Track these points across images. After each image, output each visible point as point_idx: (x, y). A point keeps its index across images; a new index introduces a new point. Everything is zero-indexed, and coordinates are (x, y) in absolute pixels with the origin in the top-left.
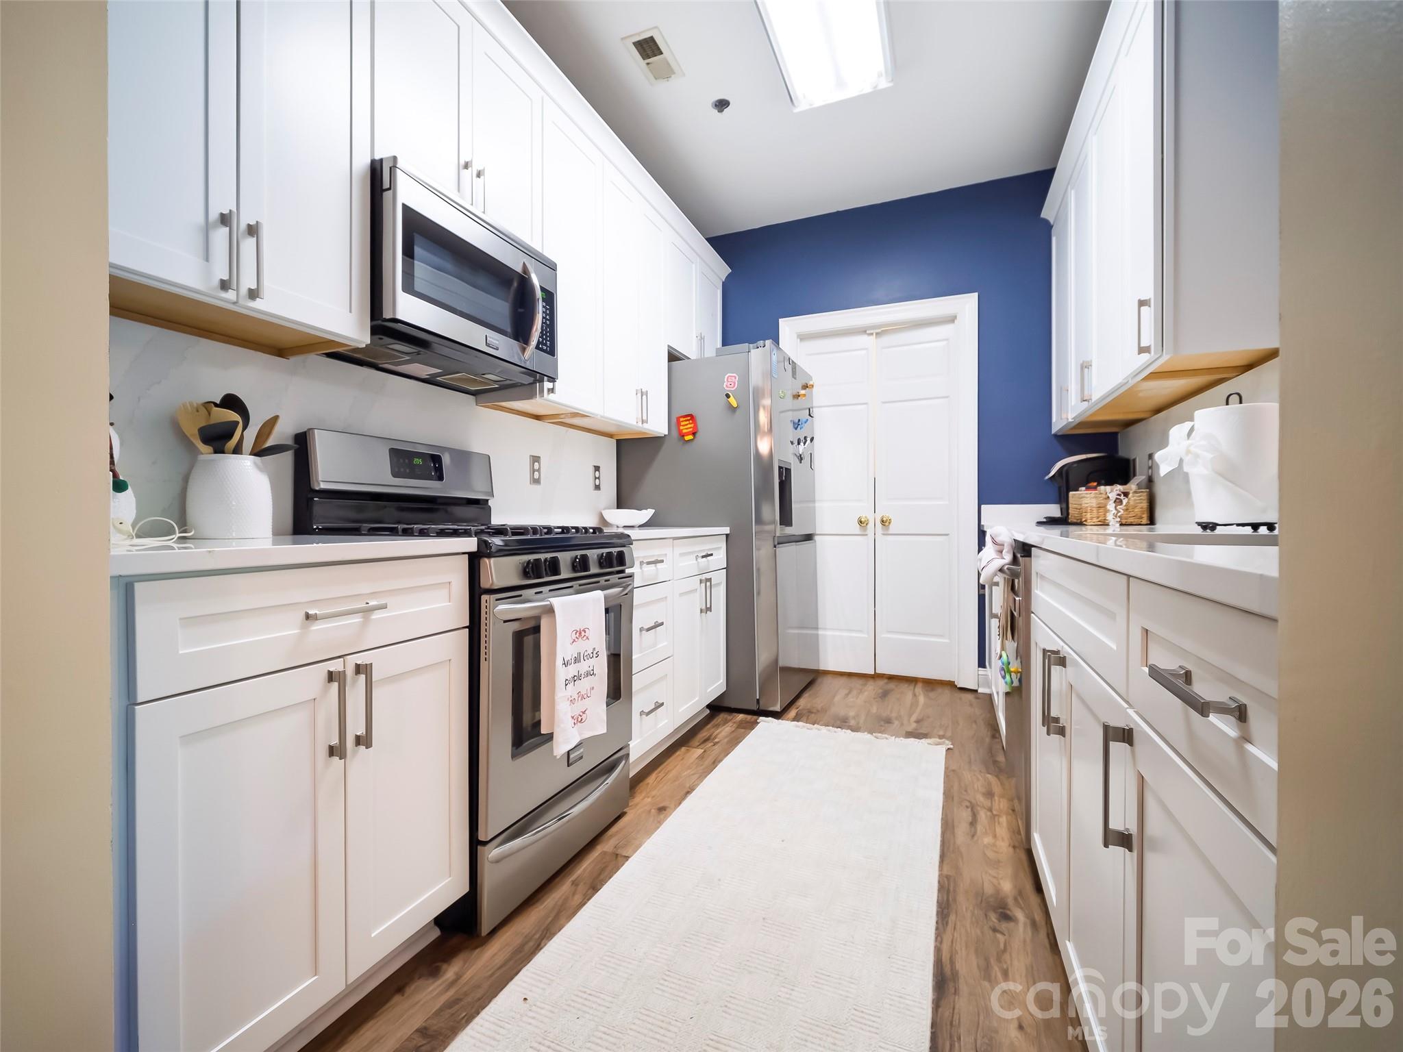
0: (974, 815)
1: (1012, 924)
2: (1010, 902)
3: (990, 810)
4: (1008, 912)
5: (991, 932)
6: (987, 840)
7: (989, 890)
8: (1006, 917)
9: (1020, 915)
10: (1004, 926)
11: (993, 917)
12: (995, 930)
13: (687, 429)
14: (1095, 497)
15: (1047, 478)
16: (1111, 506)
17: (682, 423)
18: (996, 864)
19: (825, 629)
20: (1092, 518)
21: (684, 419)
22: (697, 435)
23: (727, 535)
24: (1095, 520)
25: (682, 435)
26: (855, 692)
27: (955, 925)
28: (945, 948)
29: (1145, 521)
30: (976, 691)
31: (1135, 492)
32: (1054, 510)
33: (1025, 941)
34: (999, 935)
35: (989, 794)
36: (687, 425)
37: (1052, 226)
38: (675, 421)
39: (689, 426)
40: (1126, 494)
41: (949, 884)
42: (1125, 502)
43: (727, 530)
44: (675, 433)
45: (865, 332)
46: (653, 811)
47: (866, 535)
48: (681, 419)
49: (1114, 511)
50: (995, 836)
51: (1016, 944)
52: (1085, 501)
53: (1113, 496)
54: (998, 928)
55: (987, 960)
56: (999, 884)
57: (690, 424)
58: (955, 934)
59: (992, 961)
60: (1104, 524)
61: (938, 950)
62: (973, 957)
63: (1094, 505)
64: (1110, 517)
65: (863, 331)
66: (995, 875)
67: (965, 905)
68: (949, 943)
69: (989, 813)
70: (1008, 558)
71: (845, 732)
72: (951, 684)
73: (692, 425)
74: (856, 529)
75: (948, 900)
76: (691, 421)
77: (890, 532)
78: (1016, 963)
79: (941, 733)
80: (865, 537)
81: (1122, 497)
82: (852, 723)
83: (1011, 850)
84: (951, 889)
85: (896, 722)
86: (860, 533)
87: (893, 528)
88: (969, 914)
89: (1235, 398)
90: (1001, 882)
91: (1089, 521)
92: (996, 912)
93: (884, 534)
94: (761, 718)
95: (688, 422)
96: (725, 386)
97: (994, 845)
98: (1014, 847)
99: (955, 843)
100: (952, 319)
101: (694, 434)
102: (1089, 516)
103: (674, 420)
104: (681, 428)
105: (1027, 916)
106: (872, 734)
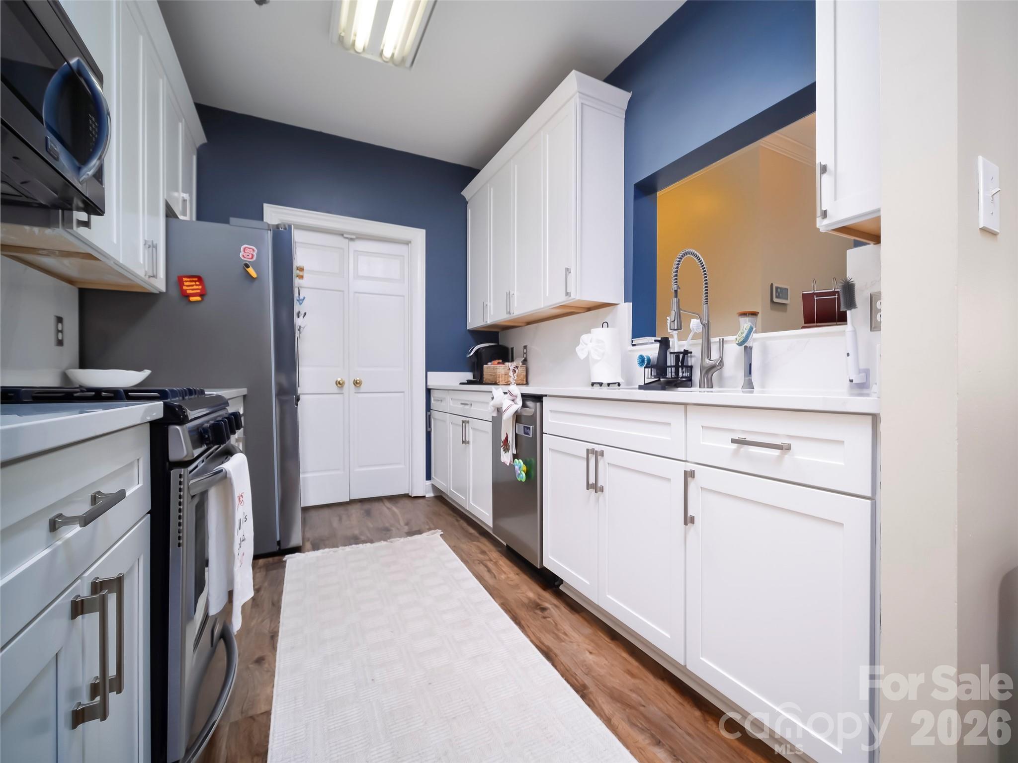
0: (486, 566)
1: (548, 611)
2: (538, 601)
3: (491, 560)
4: (541, 606)
5: (544, 620)
6: (503, 577)
7: (526, 601)
8: (543, 609)
9: (547, 605)
10: (546, 613)
11: (538, 612)
12: (545, 618)
13: (193, 290)
14: (504, 369)
15: (468, 356)
16: (511, 374)
17: (185, 284)
18: (517, 586)
19: (304, 473)
20: (502, 381)
21: (188, 279)
22: (206, 298)
23: (244, 396)
24: (503, 382)
25: (187, 296)
26: (344, 518)
27: (528, 625)
28: (533, 638)
29: (525, 382)
30: (424, 497)
31: (521, 367)
32: (469, 376)
33: (559, 615)
34: (548, 619)
35: (483, 552)
36: (192, 286)
37: (467, 203)
38: (176, 280)
39: (195, 287)
40: (517, 367)
41: (507, 607)
42: (517, 371)
43: (244, 391)
44: (175, 293)
45: (343, 235)
46: (250, 666)
47: (342, 394)
48: (185, 279)
49: (513, 377)
50: (505, 573)
51: (558, 619)
52: (498, 371)
53: (512, 368)
54: (545, 616)
55: (554, 633)
56: (527, 595)
57: (197, 285)
58: (532, 630)
59: (556, 632)
60: (508, 384)
61: (532, 641)
62: (547, 635)
63: (503, 373)
64: (511, 380)
65: (341, 234)
66: (521, 592)
67: (522, 613)
68: (533, 636)
69: (492, 562)
70: (520, 403)
71: (366, 546)
72: (407, 496)
73: (200, 287)
74: (335, 389)
75: (513, 615)
76: (198, 283)
77: (361, 391)
78: (565, 627)
79: (427, 527)
80: (342, 395)
81: (516, 369)
82: (363, 538)
83: (517, 576)
84: (509, 608)
85: (393, 529)
86: (337, 392)
87: (363, 388)
88: (528, 617)
89: (605, 325)
90: (527, 594)
91: (501, 383)
92: (537, 609)
93: (356, 393)
94: (287, 556)
95: (194, 283)
96: (241, 256)
97: (508, 578)
98: (517, 574)
99: (490, 585)
100: (407, 243)
101: (202, 295)
102: (500, 379)
103: (174, 279)
104: (185, 288)
105: (551, 604)
106: (387, 541)
